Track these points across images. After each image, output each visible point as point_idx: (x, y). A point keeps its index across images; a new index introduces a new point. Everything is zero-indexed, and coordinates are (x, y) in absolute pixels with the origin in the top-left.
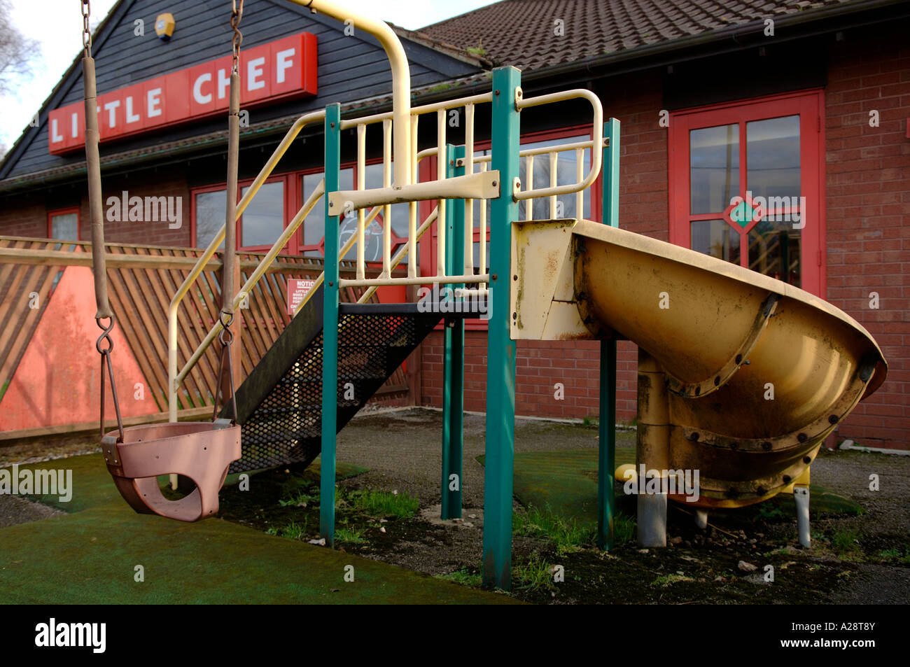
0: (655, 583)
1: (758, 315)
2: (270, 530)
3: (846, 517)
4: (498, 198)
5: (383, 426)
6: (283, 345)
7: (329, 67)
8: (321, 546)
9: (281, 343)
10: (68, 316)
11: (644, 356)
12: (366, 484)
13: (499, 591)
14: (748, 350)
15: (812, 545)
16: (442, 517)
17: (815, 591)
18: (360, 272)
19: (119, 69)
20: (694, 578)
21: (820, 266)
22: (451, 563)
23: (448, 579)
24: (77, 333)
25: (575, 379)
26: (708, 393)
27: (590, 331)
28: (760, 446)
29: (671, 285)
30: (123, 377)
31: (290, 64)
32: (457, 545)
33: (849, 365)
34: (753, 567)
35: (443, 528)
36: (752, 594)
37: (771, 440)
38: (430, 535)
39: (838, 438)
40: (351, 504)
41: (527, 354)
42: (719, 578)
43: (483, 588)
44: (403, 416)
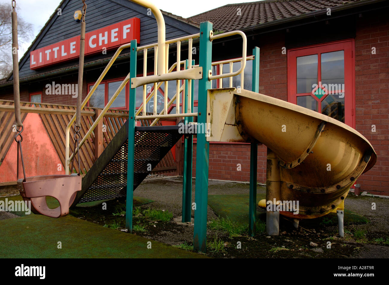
0: (270, 251)
1: (317, 131)
2: (105, 225)
3: (361, 224)
4: (201, 79)
5: (164, 184)
6: (112, 145)
7: (145, 32)
8: (125, 232)
9: (111, 144)
10: (28, 134)
11: (269, 151)
12: (151, 207)
13: (200, 253)
14: (312, 146)
15: (345, 236)
16: (182, 222)
17: (343, 255)
18: (144, 112)
19: (59, 34)
20: (289, 249)
21: (353, 116)
22: (182, 241)
23: (178, 247)
24: (32, 141)
25: (247, 164)
26: (295, 166)
27: (244, 138)
28: (320, 191)
29: (278, 117)
30: (51, 160)
31: (128, 31)
32: (186, 233)
33: (359, 155)
34: (316, 245)
35: (181, 226)
36: (314, 256)
37: (324, 188)
38: (175, 229)
39: (360, 191)
40: (144, 215)
41: (227, 154)
42: (300, 249)
43: (193, 251)
44: (173, 180)
